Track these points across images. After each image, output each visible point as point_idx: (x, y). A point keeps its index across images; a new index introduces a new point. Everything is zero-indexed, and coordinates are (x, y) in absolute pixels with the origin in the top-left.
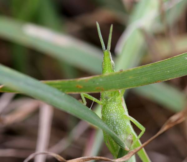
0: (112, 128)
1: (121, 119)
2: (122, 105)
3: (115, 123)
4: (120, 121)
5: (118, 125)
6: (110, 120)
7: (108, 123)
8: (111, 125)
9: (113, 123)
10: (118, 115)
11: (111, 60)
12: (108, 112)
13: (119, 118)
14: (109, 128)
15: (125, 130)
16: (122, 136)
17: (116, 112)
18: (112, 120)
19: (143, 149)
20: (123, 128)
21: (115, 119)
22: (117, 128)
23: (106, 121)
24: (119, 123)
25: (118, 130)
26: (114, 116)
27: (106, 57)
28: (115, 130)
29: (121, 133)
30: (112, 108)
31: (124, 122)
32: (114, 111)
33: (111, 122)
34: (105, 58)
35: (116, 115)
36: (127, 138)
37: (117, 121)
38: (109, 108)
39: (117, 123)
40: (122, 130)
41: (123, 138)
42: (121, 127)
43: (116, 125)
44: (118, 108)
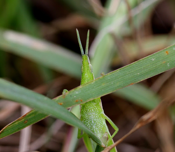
0: (89, 127)
1: (98, 118)
2: (100, 105)
3: (93, 122)
4: (97, 120)
5: (95, 124)
6: (88, 120)
7: (86, 122)
8: (89, 124)
9: (91, 122)
10: (96, 114)
11: (89, 64)
12: (87, 111)
13: (97, 117)
14: (87, 127)
15: (101, 129)
16: (98, 135)
17: (94, 111)
18: (90, 119)
19: (115, 148)
20: (100, 126)
21: (93, 118)
22: (94, 127)
23: (85, 121)
24: (97, 122)
25: (95, 129)
26: (92, 115)
27: (84, 60)
28: (92, 129)
29: (97, 132)
30: (91, 107)
31: (101, 121)
32: (93, 110)
33: (89, 121)
34: (84, 62)
35: (94, 114)
36: (103, 136)
37: (95, 120)
38: (88, 107)
39: (95, 122)
40: (99, 129)
41: (98, 136)
42: (98, 126)
43: (93, 124)
44: (96, 107)
